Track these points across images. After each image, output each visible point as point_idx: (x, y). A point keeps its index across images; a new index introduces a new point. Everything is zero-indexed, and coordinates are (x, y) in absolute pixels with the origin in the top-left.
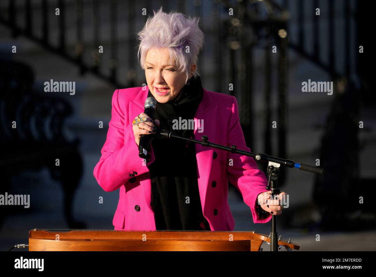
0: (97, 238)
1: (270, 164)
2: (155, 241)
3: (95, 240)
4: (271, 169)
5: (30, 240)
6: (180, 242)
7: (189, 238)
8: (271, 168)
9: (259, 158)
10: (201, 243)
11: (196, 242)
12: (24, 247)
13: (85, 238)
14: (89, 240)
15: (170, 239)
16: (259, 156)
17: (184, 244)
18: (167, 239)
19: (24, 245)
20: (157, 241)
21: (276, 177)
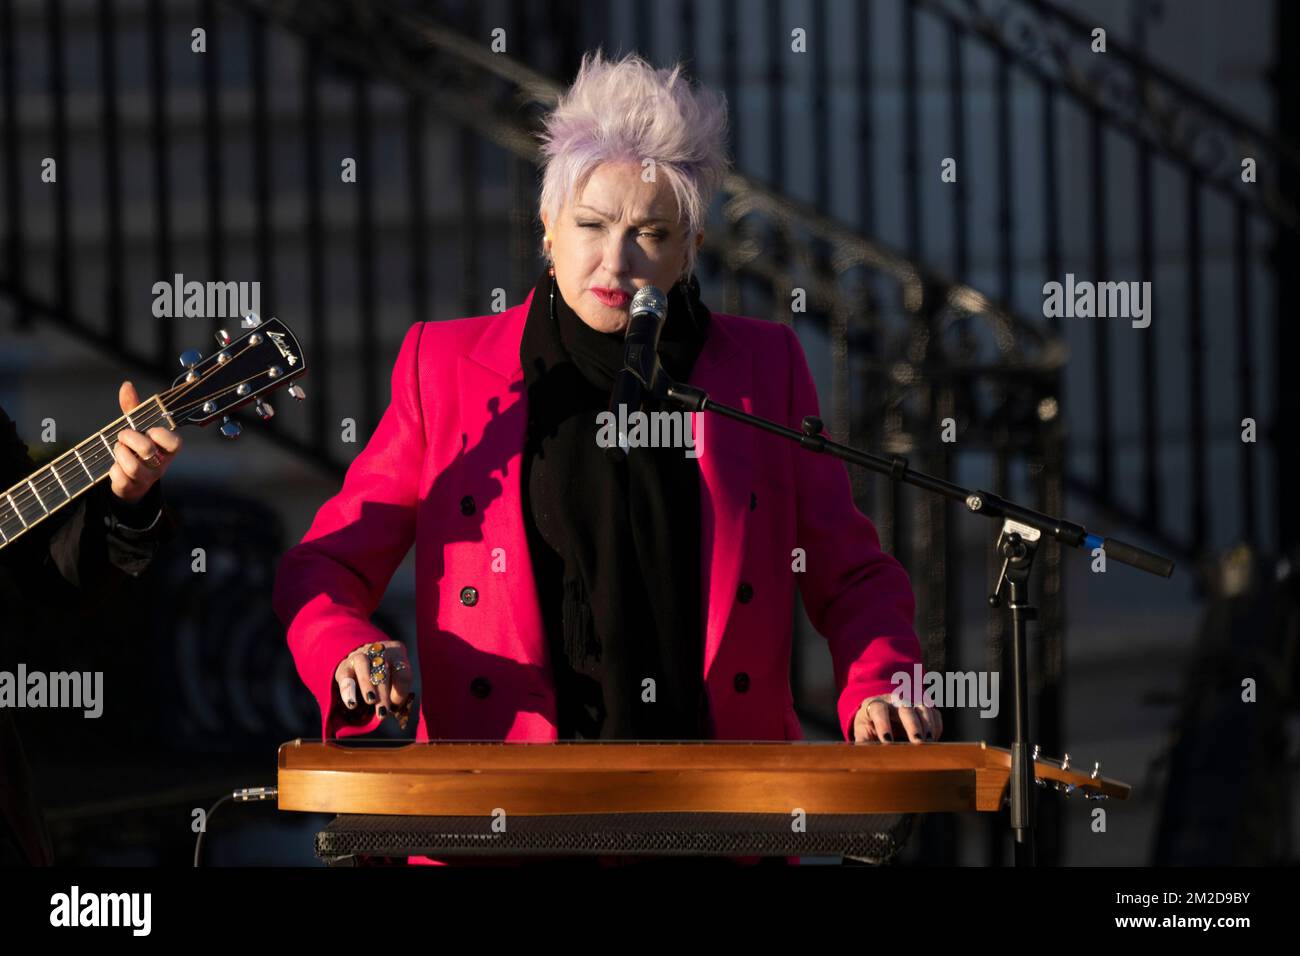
0: (493, 766)
1: (1010, 526)
2: (677, 773)
3: (484, 772)
4: (1010, 542)
5: (283, 775)
6: (755, 776)
7: (782, 765)
8: (1011, 539)
9: (977, 506)
10: (822, 778)
11: (806, 775)
12: (263, 797)
13: (454, 765)
14: (468, 772)
15: (721, 767)
16: (978, 499)
17: (767, 782)
18: (712, 767)
19: (263, 789)
20: (681, 774)
21: (1023, 569)
